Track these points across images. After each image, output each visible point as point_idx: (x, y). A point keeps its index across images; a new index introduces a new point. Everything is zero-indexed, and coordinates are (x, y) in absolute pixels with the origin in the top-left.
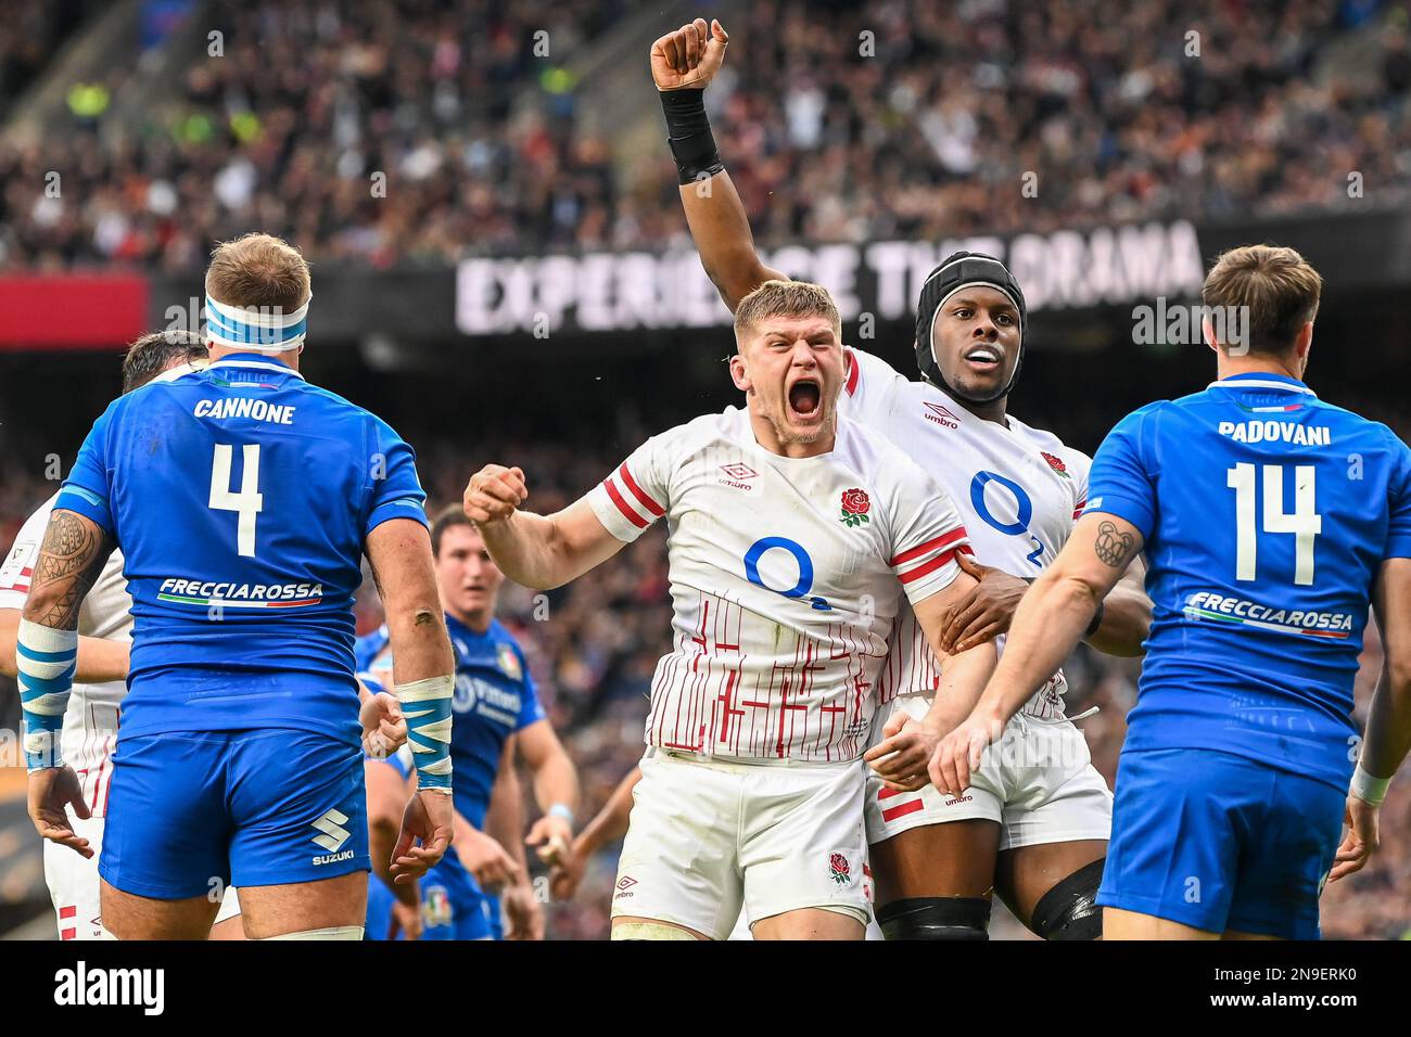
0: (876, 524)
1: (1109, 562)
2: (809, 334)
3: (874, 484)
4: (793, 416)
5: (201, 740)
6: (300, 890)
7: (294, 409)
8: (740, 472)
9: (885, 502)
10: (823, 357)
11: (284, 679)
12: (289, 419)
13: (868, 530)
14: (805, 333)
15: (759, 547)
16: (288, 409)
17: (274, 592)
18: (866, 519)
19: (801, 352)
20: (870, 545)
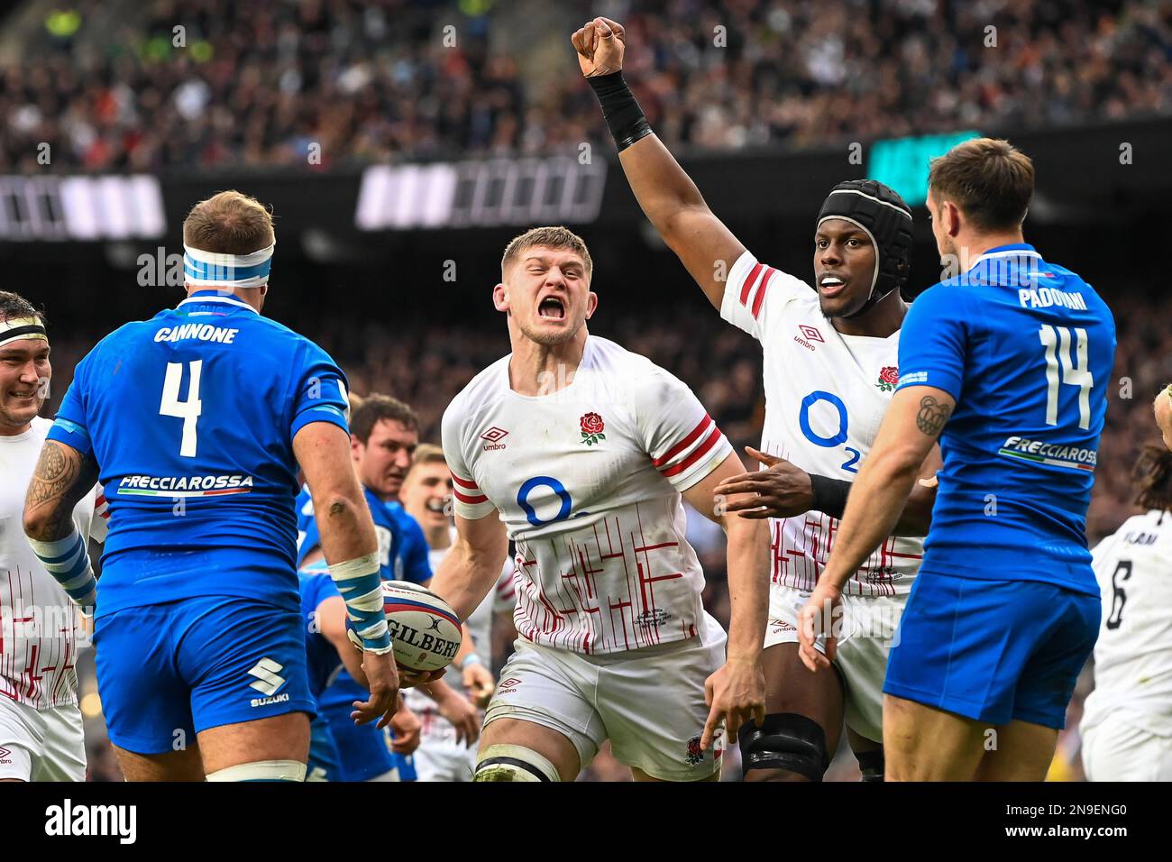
5: (145, 613)
6: (241, 728)
7: (237, 331)
11: (214, 555)
12: (231, 339)
16: (232, 331)
17: (208, 482)
18: (603, 437)
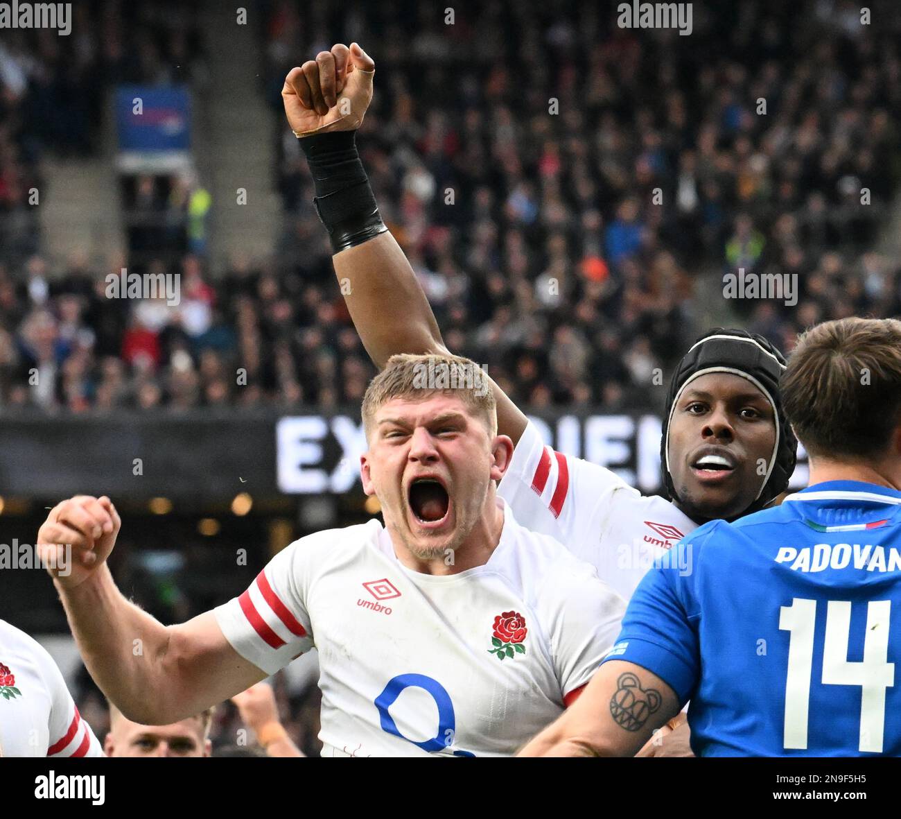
0: (534, 655)
1: (625, 725)
2: (429, 418)
3: (533, 606)
4: (417, 524)
8: (383, 590)
9: (546, 628)
10: (449, 448)
13: (524, 663)
14: (423, 418)
15: (395, 688)
18: (522, 649)
19: (419, 442)
20: (527, 681)
